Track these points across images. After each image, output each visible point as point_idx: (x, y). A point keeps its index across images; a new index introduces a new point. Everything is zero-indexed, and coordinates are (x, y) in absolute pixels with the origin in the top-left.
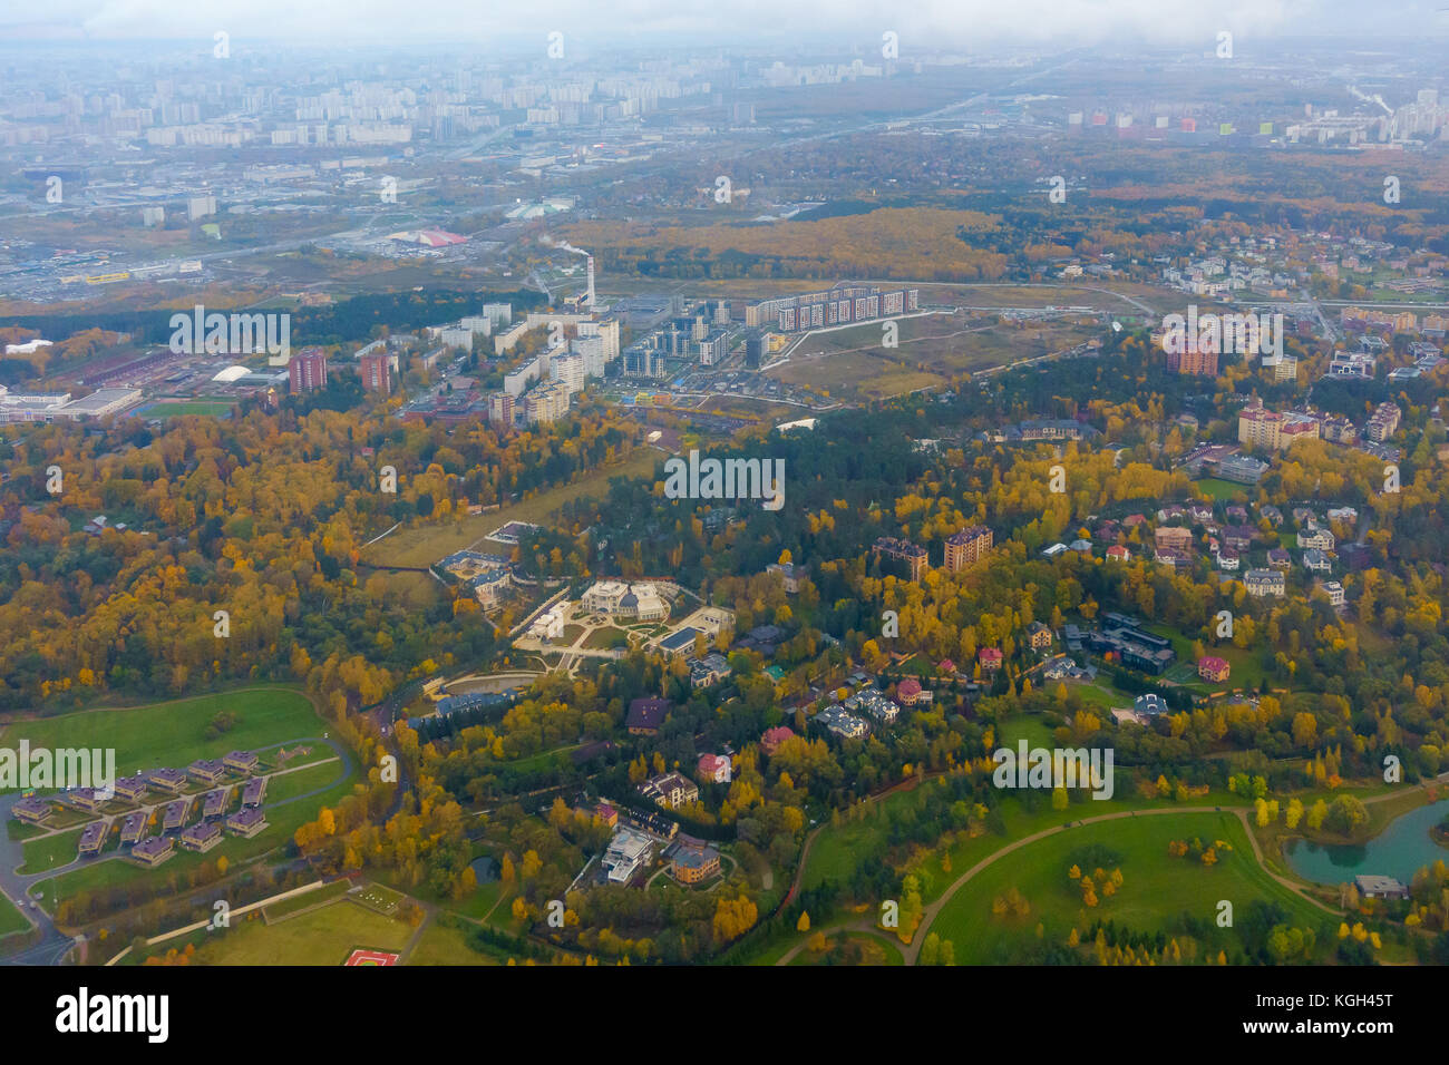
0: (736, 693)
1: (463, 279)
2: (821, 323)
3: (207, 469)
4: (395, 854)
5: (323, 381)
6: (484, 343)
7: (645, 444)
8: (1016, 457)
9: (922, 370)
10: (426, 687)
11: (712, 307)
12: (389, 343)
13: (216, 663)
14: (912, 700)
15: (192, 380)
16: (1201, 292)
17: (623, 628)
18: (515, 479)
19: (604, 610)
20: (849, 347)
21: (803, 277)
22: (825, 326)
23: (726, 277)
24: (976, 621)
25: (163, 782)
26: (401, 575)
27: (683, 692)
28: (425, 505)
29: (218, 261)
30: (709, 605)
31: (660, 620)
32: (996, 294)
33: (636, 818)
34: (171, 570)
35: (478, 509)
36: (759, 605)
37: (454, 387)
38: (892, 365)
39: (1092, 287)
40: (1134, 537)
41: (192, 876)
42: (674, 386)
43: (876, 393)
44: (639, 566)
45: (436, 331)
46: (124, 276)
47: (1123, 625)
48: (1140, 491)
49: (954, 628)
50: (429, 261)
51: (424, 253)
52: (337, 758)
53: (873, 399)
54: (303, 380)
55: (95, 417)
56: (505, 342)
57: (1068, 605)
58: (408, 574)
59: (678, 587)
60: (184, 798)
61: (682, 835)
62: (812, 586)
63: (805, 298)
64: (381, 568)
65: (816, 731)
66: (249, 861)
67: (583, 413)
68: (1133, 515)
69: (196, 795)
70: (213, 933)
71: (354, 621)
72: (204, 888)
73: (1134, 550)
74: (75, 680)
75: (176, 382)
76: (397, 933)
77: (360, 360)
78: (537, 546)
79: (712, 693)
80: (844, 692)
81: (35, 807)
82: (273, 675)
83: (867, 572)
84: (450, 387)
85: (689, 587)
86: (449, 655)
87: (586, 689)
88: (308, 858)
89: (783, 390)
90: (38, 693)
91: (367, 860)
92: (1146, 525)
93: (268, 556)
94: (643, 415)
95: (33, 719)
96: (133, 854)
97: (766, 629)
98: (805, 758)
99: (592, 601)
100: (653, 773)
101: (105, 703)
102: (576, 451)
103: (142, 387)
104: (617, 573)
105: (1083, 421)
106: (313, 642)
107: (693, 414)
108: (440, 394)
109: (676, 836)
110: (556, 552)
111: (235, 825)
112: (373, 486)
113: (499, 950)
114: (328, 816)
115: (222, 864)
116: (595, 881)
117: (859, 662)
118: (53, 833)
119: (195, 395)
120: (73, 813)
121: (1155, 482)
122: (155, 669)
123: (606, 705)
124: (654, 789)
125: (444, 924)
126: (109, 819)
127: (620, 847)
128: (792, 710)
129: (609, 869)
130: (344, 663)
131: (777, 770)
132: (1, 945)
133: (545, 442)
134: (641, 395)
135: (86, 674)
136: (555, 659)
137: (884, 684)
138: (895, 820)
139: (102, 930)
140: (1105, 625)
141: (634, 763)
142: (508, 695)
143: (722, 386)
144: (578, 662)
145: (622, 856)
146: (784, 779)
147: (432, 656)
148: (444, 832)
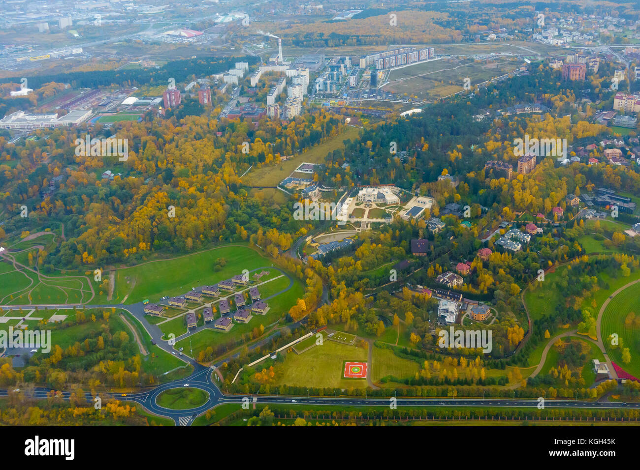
0: (453, 234)
1: (214, 52)
2: (394, 65)
3: (151, 147)
4: (340, 317)
5: (180, 102)
6: (244, 82)
7: (346, 124)
8: (527, 122)
9: (452, 84)
10: (307, 240)
11: (343, 60)
12: (198, 83)
13: (201, 235)
14: (534, 232)
15: (112, 104)
16: (554, 43)
17: (383, 208)
18: (297, 144)
19: (370, 201)
20: (413, 75)
21: (371, 44)
22: (396, 66)
23: (336, 46)
24: (548, 196)
25: (209, 292)
26: (264, 190)
27: (431, 237)
28: (262, 158)
29: (88, 48)
30: (417, 195)
31: (397, 204)
32: (463, 49)
33: (439, 293)
34: (161, 194)
35: (284, 158)
36: (446, 195)
37: (240, 102)
38: (436, 83)
39: (504, 43)
40: (596, 154)
41: (250, 334)
42: (344, 97)
43: (439, 96)
44: (377, 181)
45: (217, 76)
46: (47, 56)
47: (607, 193)
48: (586, 134)
49: (541, 199)
50: (191, 44)
51: (186, 40)
52: (283, 276)
53: (439, 98)
54: (171, 102)
55: (76, 124)
56: (254, 81)
57: (581, 185)
58: (268, 189)
59: (399, 189)
60: (221, 299)
61: (465, 299)
62: (466, 185)
63: (384, 54)
64: (254, 187)
65: (500, 249)
66: (271, 325)
67: (309, 111)
68: (590, 144)
69: (227, 297)
70: (275, 360)
71: (257, 212)
72: (256, 340)
73: (600, 160)
74: (138, 248)
75: (104, 105)
76: (360, 353)
77: (190, 91)
78: (327, 174)
79: (444, 235)
80: (503, 231)
81: (156, 308)
82: (231, 239)
83: (487, 177)
84: (238, 102)
85: (405, 188)
86: (311, 225)
87: (386, 237)
88: (299, 322)
89: (395, 97)
90: (123, 255)
91: (328, 321)
92: (599, 149)
93: (202, 185)
94: (338, 111)
95: (126, 268)
96: (216, 326)
97: (453, 205)
98: (503, 262)
99: (363, 197)
100: (437, 273)
101: (156, 258)
102: (320, 129)
103: (89, 109)
104: (367, 184)
105: (541, 104)
106: (242, 223)
107: (359, 109)
108: (237, 106)
109: (462, 300)
110: (338, 176)
111: (256, 310)
112: (234, 150)
113: (414, 358)
114: (302, 303)
115: (262, 328)
116: (439, 323)
117: (502, 217)
118: (169, 319)
119: (117, 112)
120: (173, 310)
121: (594, 129)
122: (175, 240)
123: (398, 244)
124: (444, 280)
125: (380, 347)
126: (192, 311)
127: (445, 308)
128: (484, 241)
129: (444, 317)
130: (267, 233)
131: (494, 268)
132: (176, 373)
133: (303, 125)
134: (332, 101)
135: (142, 245)
136: (358, 224)
137: (519, 226)
138: (559, 286)
139: (224, 363)
140: (598, 193)
141: (429, 269)
142: (349, 242)
143: (366, 96)
144: (369, 225)
145: (447, 311)
146: (502, 271)
147: (302, 226)
148: (357, 306)
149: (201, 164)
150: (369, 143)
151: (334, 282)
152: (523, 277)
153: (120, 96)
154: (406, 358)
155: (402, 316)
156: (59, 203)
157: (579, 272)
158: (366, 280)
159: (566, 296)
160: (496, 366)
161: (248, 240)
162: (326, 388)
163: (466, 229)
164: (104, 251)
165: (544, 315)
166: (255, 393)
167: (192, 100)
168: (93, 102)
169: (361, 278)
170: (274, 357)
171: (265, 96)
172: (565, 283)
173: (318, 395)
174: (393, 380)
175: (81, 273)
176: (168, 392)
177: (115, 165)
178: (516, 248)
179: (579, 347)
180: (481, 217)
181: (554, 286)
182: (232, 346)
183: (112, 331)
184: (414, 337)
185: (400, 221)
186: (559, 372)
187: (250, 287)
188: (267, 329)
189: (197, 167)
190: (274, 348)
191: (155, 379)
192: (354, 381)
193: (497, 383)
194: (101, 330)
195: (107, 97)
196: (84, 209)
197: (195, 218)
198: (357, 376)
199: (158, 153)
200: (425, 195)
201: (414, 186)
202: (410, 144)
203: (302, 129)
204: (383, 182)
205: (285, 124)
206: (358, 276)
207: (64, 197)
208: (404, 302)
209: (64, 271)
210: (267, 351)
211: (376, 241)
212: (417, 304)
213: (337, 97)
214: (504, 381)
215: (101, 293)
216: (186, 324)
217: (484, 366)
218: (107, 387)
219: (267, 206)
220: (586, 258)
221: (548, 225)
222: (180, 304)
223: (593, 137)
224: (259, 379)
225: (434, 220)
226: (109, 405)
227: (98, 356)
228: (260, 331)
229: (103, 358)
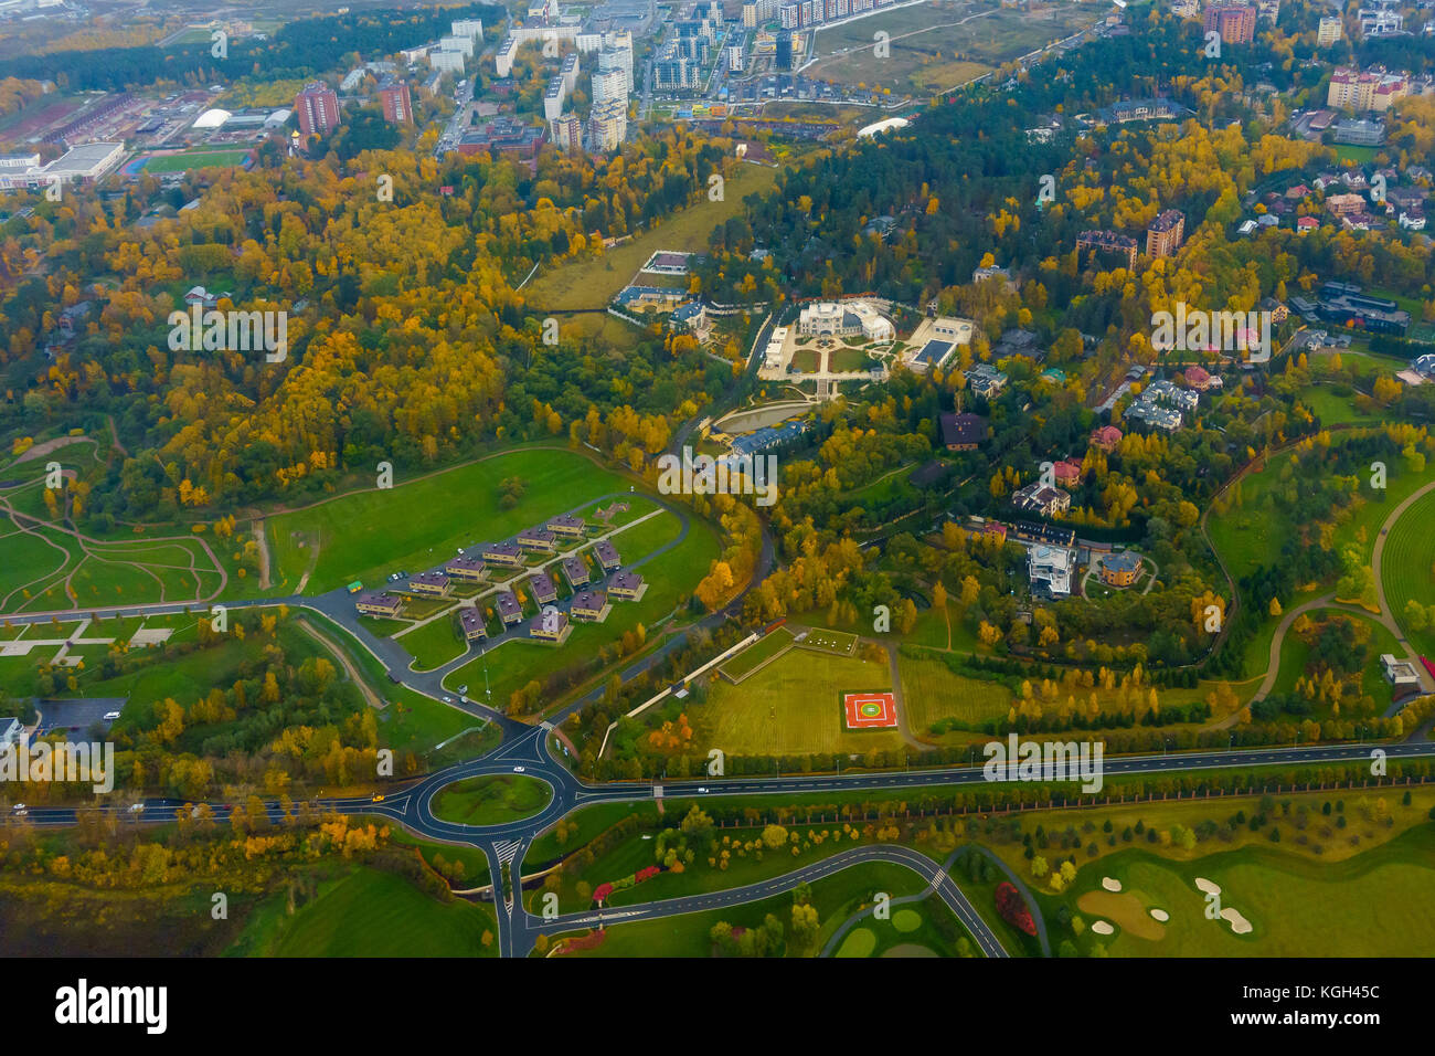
0: (1029, 397)
2: (821, 18)
3: (293, 226)
4: (815, 596)
5: (337, 119)
6: (480, 66)
7: (738, 160)
8: (1152, 140)
9: (960, 59)
10: (701, 426)
11: (704, 10)
12: (369, 72)
13: (454, 428)
14: (1204, 386)
15: (168, 128)
17: (860, 348)
18: (636, 207)
19: (829, 332)
22: (828, 19)
24: (1225, 304)
25: (500, 557)
26: (578, 317)
27: (981, 407)
28: (560, 242)
30: (931, 315)
31: (890, 336)
33: (1024, 531)
34: (341, 338)
35: (611, 242)
36: (1001, 311)
37: (481, 114)
38: (926, 58)
40: (1312, 208)
41: (617, 646)
42: (722, 96)
43: (937, 87)
44: (838, 287)
45: (413, 55)
47: (1344, 293)
48: (1283, 164)
52: (661, 510)
53: (939, 93)
54: (315, 119)
55: (90, 178)
56: (505, 63)
57: (1287, 278)
58: (586, 315)
59: (888, 302)
60: (531, 571)
61: (1081, 541)
62: (1041, 287)
65: (1137, 425)
66: (658, 624)
67: (650, 130)
68: (1293, 186)
69: (543, 566)
70: (686, 700)
71: (574, 370)
72: (630, 658)
73: (1322, 220)
74: (309, 464)
75: (151, 131)
76: (872, 672)
77: (355, 92)
78: (721, 274)
79: (1010, 401)
80: (1137, 386)
81: (384, 601)
82: (525, 435)
83: (1082, 267)
84: (476, 114)
85: (902, 301)
86: (704, 394)
87: (881, 411)
88: (720, 614)
89: (838, 91)
90: (276, 483)
91: (788, 606)
92: (1314, 194)
93: (435, 312)
94: (714, 128)
95: (289, 511)
96: (532, 633)
97: (1020, 333)
98: (1152, 454)
99: (812, 324)
100: (1009, 486)
101: (356, 485)
102: (683, 170)
103: (116, 140)
104: (816, 294)
105: (1169, 98)
106: (544, 396)
107: (762, 123)
108: (473, 123)
109: (1076, 544)
110: (749, 278)
111: (618, 591)
112: (492, 227)
113: (995, 675)
114: (723, 569)
115: (641, 630)
116: (1034, 597)
117: (1131, 355)
118: (418, 624)
119: (186, 146)
120: (423, 603)
121: (1297, 153)
122: (396, 443)
123: (913, 426)
124: (1031, 501)
125: (916, 657)
126: (469, 603)
127: (1046, 562)
128: (1099, 410)
129: (1044, 584)
130: (611, 416)
131: (1134, 468)
132: (464, 743)
133: (643, 164)
134: (696, 107)
135: (318, 457)
136: (810, 386)
137: (1169, 375)
138: (1280, 503)
139: (573, 715)
140: (1325, 294)
141: (994, 478)
142: (798, 428)
143: (771, 91)
144: (835, 388)
145: (1050, 569)
146: (1153, 476)
147: (686, 397)
148: (846, 570)
149: (422, 263)
150: (806, 201)
151: (786, 520)
152: (1199, 485)
153: (185, 108)
154: (977, 678)
155: (955, 586)
156: (93, 369)
157: (1317, 467)
158: (857, 511)
159: (1300, 520)
160: (1178, 683)
161: (564, 432)
162: (816, 754)
163: (1056, 385)
164: (231, 476)
165: (1261, 568)
166: (657, 776)
167: (365, 115)
168: (120, 123)
169: (843, 508)
170: (681, 694)
171: (538, 98)
172: (1292, 495)
173: (800, 770)
174: (958, 727)
175: (181, 528)
176: (453, 788)
177: (209, 273)
178: (1171, 422)
179: (1346, 629)
180: (1083, 358)
181: (1269, 500)
182: (580, 676)
183: (291, 658)
184: (988, 630)
185: (906, 375)
186: (1317, 688)
187: (592, 541)
188: (651, 632)
189: (413, 270)
190: (678, 672)
191: (418, 759)
192: (871, 734)
193: (1187, 719)
194: (263, 658)
195: (153, 112)
196: (156, 380)
197: (434, 389)
198: (876, 723)
199: (313, 241)
200: (950, 315)
201: (925, 295)
202: (898, 199)
203: (643, 173)
204: (851, 289)
205: (600, 162)
206: (837, 503)
207: (102, 354)
208: (954, 555)
209: (139, 527)
210: (665, 681)
211: (862, 422)
212: (982, 557)
213: (704, 96)
214: (1201, 714)
215: (242, 572)
216: (461, 632)
217: (1153, 683)
218: (307, 785)
219: (592, 355)
220: (1325, 437)
221: (1231, 369)
222: (437, 589)
223: (1297, 169)
224: (659, 744)
225: (981, 371)
226: (325, 827)
227: (273, 719)
228: (637, 637)
229: (285, 723)
